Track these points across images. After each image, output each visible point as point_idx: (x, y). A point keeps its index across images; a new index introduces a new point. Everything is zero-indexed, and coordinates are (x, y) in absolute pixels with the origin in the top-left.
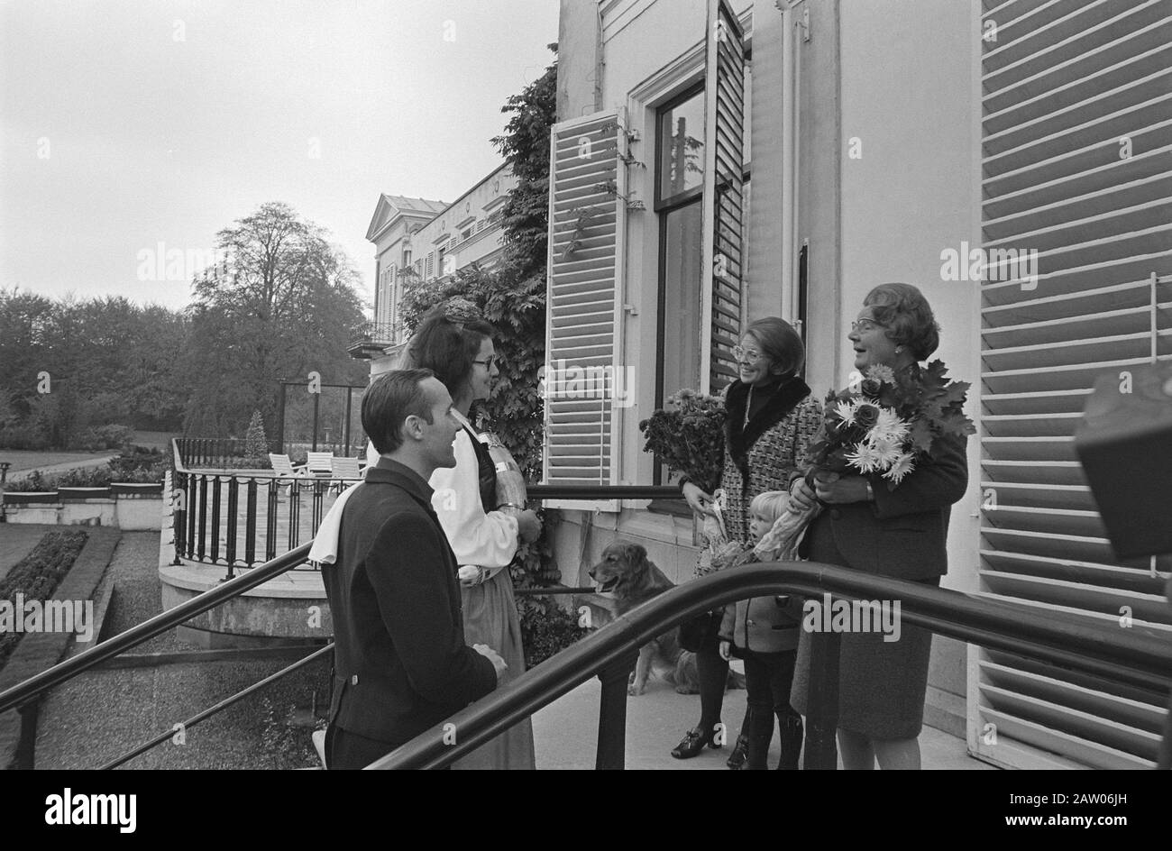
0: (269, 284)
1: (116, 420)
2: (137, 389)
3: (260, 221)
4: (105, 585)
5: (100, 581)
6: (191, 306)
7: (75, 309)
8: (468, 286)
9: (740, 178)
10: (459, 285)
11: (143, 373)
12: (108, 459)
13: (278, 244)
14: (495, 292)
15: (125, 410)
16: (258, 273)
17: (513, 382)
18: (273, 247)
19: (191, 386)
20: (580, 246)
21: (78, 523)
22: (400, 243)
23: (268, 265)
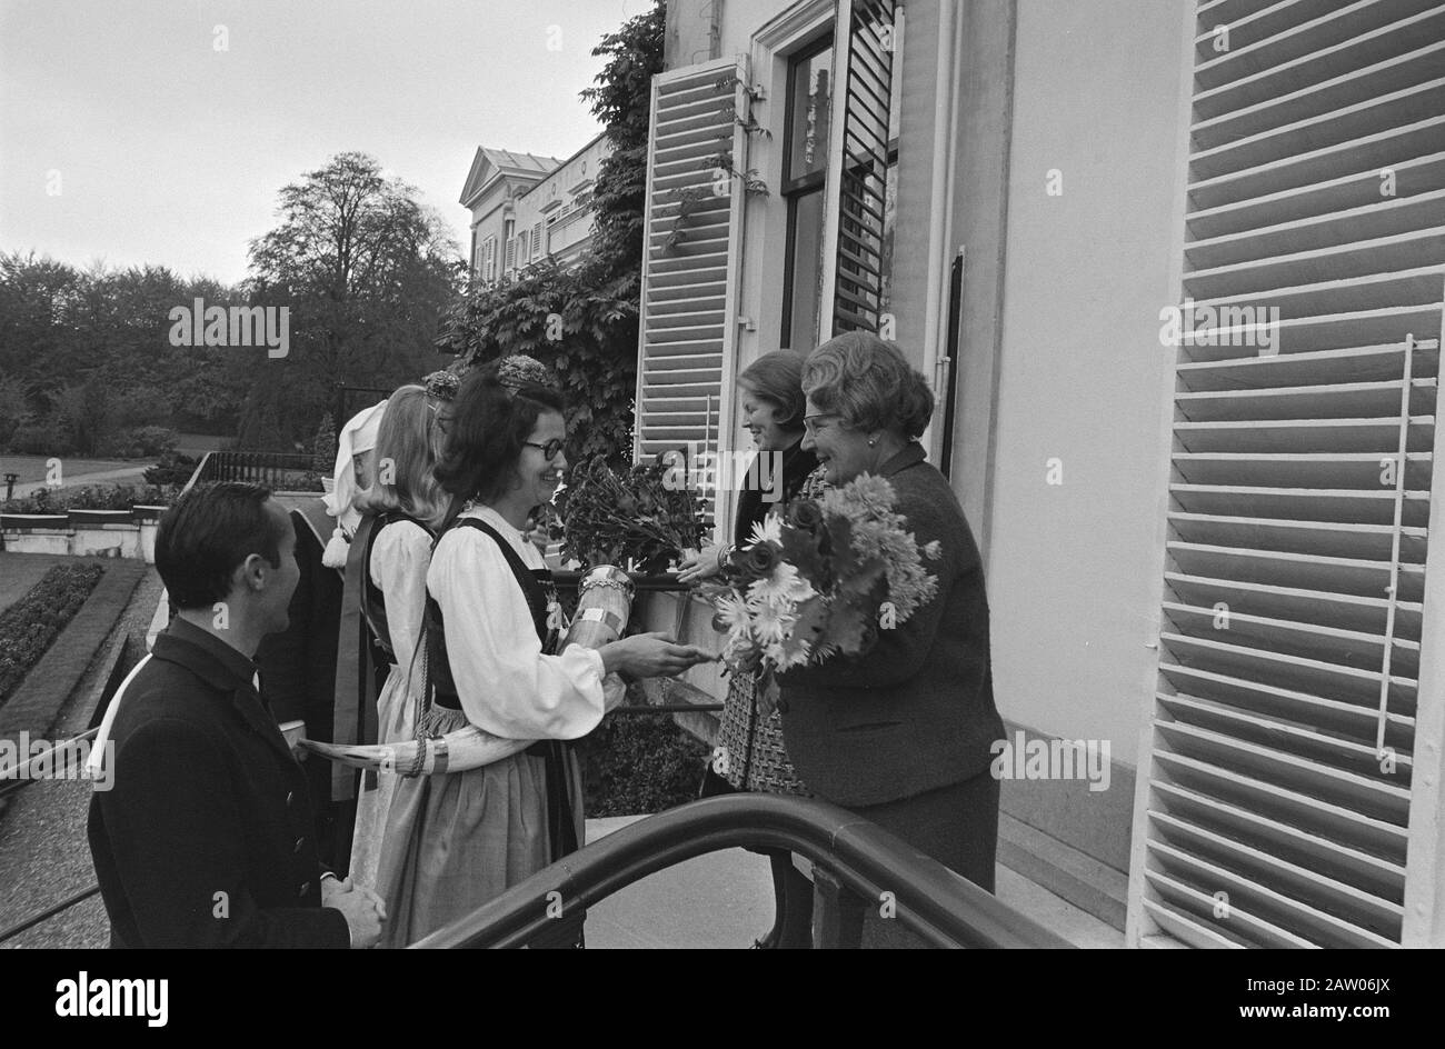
0: (345, 256)
1: (155, 421)
2: (182, 382)
3: (333, 176)
4: (117, 636)
5: (112, 630)
6: (247, 281)
7: (106, 281)
8: (541, 285)
9: (883, 159)
10: (529, 283)
11: (190, 362)
12: (143, 469)
13: (356, 205)
14: (575, 296)
15: (168, 409)
16: (330, 241)
17: (596, 412)
18: (350, 210)
19: (248, 380)
20: (684, 237)
21: (94, 553)
22: (501, 210)
23: (344, 231)
